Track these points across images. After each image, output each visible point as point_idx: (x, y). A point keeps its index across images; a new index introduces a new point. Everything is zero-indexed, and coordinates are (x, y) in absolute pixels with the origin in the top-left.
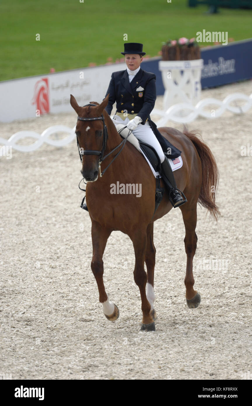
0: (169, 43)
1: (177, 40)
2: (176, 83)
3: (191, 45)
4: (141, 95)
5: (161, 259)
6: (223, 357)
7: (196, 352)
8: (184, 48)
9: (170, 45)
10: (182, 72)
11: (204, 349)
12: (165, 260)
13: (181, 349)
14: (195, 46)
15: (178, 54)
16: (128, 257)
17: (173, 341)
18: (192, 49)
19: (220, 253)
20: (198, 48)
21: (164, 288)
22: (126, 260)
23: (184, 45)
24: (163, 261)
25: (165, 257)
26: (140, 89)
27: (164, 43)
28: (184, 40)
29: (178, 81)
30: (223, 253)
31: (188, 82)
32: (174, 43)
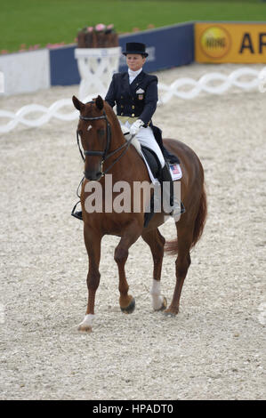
0: (85, 29)
1: (94, 26)
2: (92, 72)
3: (108, 32)
4: (141, 98)
5: (75, 259)
6: (140, 362)
7: (111, 358)
8: (101, 34)
9: (86, 32)
10: (99, 60)
11: (120, 354)
12: (80, 259)
13: (95, 354)
14: (113, 33)
15: (95, 40)
16: (40, 256)
17: (87, 345)
18: (110, 36)
19: (138, 252)
20: (116, 36)
21: (78, 289)
22: (39, 259)
23: (101, 31)
24: (77, 261)
25: (79, 256)
26: (140, 91)
27: (80, 29)
28: (101, 27)
29: (95, 70)
30: (141, 252)
31: (106, 71)
32: (90, 29)
